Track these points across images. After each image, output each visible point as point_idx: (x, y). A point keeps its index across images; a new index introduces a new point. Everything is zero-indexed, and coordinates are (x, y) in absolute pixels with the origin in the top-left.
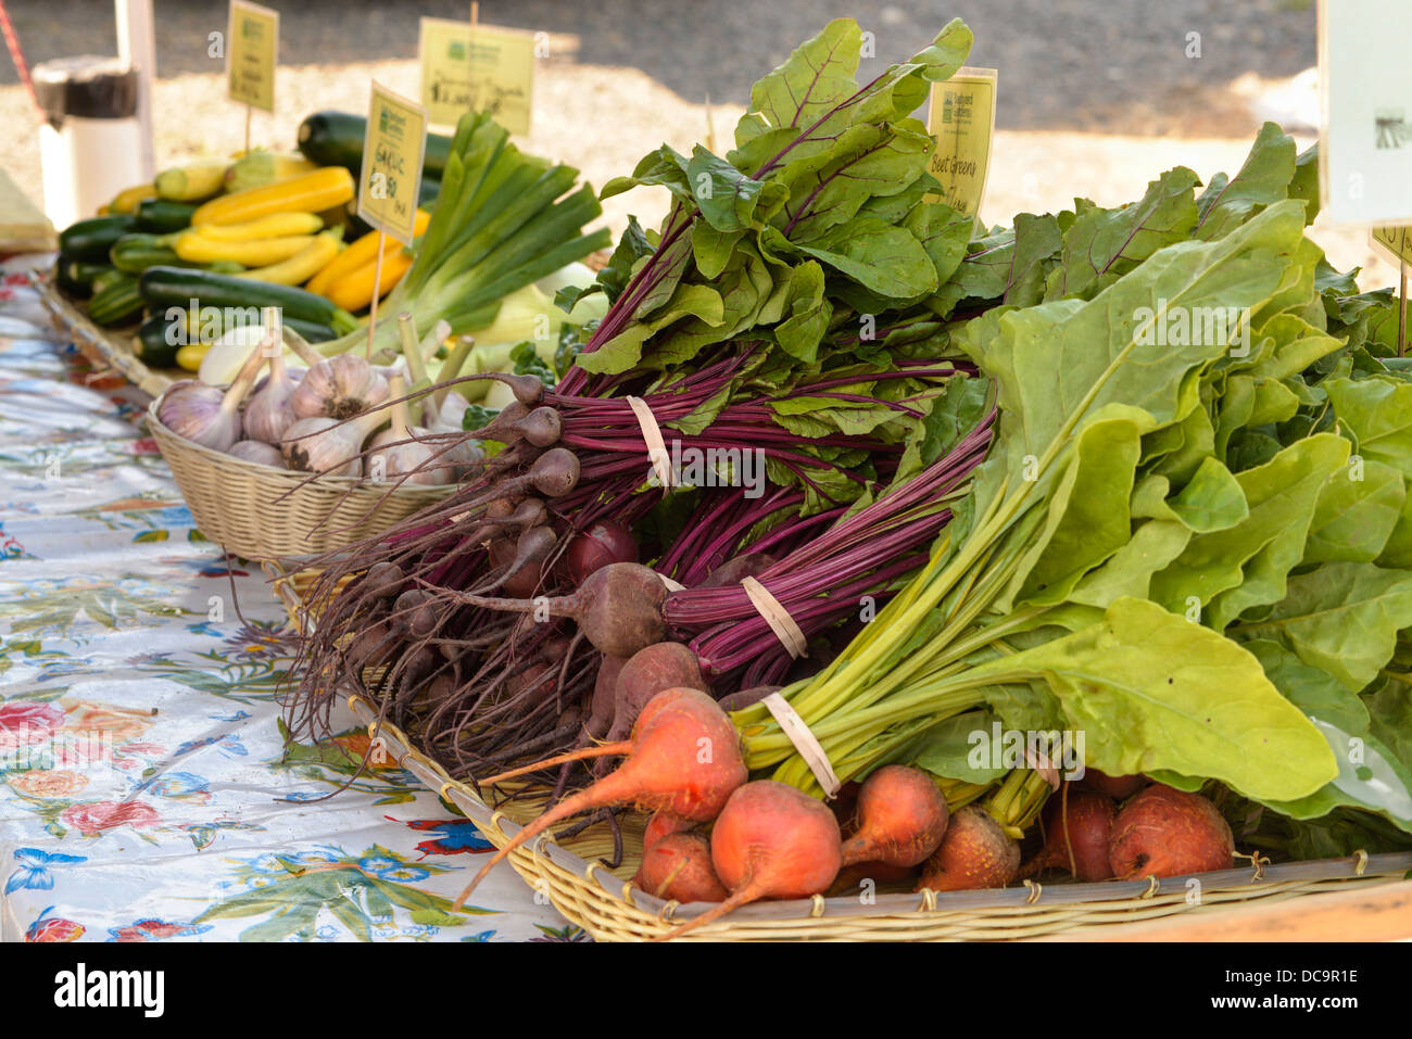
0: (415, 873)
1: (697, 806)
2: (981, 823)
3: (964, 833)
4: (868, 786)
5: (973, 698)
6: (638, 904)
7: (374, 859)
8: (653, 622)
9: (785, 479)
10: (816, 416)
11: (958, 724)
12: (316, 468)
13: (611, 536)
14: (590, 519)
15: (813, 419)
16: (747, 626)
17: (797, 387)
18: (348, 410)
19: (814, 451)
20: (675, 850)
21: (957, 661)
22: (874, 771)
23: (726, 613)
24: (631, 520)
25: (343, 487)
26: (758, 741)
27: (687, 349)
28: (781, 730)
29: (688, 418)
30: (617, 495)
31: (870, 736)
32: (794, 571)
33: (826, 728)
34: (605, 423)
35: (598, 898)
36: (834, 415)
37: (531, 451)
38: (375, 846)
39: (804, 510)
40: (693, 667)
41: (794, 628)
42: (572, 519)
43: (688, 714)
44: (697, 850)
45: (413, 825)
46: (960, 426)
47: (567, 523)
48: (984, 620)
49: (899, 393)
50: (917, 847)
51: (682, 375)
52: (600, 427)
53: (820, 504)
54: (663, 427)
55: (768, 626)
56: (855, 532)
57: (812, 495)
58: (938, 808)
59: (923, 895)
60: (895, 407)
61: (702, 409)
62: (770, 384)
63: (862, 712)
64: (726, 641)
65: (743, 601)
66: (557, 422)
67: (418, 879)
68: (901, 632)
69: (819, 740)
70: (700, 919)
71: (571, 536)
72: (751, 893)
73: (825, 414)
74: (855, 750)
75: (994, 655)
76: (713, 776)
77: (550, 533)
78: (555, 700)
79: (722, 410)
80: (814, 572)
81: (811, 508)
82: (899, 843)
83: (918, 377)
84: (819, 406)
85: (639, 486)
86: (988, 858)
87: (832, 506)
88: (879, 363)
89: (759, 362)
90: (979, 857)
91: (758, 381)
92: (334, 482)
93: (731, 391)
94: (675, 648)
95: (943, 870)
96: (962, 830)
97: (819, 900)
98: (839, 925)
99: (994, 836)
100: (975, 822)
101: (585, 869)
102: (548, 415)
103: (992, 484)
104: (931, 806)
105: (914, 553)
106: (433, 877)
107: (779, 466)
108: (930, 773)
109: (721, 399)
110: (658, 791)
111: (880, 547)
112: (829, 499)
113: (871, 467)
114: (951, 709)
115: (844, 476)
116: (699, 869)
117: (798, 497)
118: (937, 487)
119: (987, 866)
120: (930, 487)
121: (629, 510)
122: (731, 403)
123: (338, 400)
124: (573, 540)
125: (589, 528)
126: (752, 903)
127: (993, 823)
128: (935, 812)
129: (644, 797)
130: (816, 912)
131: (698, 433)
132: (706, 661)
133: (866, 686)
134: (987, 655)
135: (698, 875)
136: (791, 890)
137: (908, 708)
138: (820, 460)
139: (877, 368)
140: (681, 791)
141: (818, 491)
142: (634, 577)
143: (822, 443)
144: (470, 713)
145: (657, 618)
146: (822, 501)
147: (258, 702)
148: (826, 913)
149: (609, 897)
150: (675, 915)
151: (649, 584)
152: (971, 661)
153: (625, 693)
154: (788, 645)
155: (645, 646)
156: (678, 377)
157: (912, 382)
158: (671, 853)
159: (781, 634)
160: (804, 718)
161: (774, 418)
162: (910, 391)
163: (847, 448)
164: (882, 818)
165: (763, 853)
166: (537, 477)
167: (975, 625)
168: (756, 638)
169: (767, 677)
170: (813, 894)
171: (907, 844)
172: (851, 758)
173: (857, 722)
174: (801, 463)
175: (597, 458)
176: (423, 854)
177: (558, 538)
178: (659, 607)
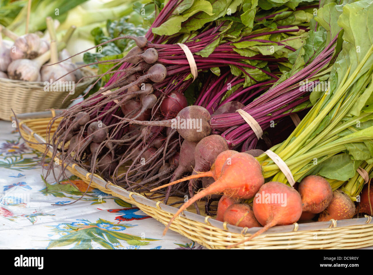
0: (120, 228)
1: (247, 193)
2: (343, 196)
3: (337, 200)
4: (303, 183)
5: (342, 149)
6: (230, 229)
7: (102, 223)
8: (207, 128)
9: (237, 73)
10: (251, 48)
11: (333, 159)
12: (25, 78)
13: (178, 97)
14: (170, 90)
15: (249, 49)
16: (242, 128)
17: (243, 37)
18: (34, 56)
19: (248, 62)
20: (238, 210)
21: (335, 135)
22: (305, 178)
23: (234, 123)
24: (184, 91)
25: (36, 86)
26: (267, 168)
27: (198, 25)
28: (274, 163)
29: (203, 51)
30: (178, 81)
31: (305, 164)
32: (257, 107)
33: (291, 162)
34: (173, 54)
35: (209, 229)
36: (258, 48)
37: (147, 65)
38: (100, 219)
39: (245, 85)
40: (226, 144)
41: (259, 128)
42: (163, 91)
43: (243, 158)
44: (246, 209)
45: (110, 211)
46: (315, 49)
47: (161, 93)
48: (345, 119)
49: (278, 39)
50: (322, 205)
51: (195, 35)
52: (171, 55)
53: (251, 82)
54: (194, 55)
55: (250, 127)
56: (280, 90)
57: (248, 79)
58: (330, 190)
59: (332, 221)
60: (279, 44)
61: (208, 47)
62: (234, 37)
63: (303, 156)
64: (235, 133)
65: (239, 118)
66: (156, 54)
67: (122, 230)
68: (315, 125)
69: (288, 166)
70: (257, 233)
71: (164, 97)
72: (274, 223)
73: (254, 47)
74: (300, 170)
75: (349, 132)
76: (254, 181)
77: (154, 97)
78: (163, 160)
79: (216, 48)
80: (266, 106)
81: (248, 84)
82: (316, 204)
83: (285, 32)
84: (251, 44)
85: (185, 78)
86: (347, 209)
87: (256, 83)
88: (272, 27)
89: (228, 28)
90: (343, 208)
91: (229, 36)
92: (33, 84)
93: (220, 40)
94: (216, 137)
95: (329, 214)
96: (336, 199)
97: (296, 225)
98: (301, 234)
99: (348, 200)
100: (340, 195)
101: (204, 219)
102: (153, 51)
103: (344, 69)
104: (328, 190)
105: (302, 97)
106: (127, 229)
107: (235, 68)
108: (324, 177)
109: (216, 43)
110: (234, 187)
111: (291, 96)
112: (255, 80)
113: (268, 68)
114: (332, 153)
115: (261, 71)
116: (248, 216)
117: (242, 80)
118: (311, 72)
119: (346, 212)
120: (309, 72)
121: (182, 87)
122: (220, 44)
123: (29, 52)
124: (165, 99)
125: (170, 94)
126: (273, 227)
127: (346, 195)
128: (329, 192)
129: (228, 190)
130: (296, 229)
131: (207, 56)
132: (229, 141)
133: (303, 146)
134: (347, 132)
135: (248, 219)
136: (287, 221)
137: (319, 153)
138: (251, 65)
139: (270, 29)
140: (242, 187)
141: (250, 77)
142: (199, 110)
143: (252, 59)
144: (131, 167)
145: (209, 126)
146: (252, 81)
147: (24, 170)
148: (299, 229)
149: (214, 228)
150: (247, 232)
151: (205, 113)
152: (341, 135)
153: (200, 155)
154: (257, 134)
155: (204, 137)
156: (194, 35)
157: (283, 35)
158: (237, 211)
159: (254, 130)
160: (282, 158)
161: (234, 50)
162: (282, 38)
163: (261, 60)
164: (310, 195)
165: (276, 208)
166: (151, 75)
167: (342, 121)
168: (246, 132)
169: (251, 147)
170: (294, 223)
171: (319, 204)
172: (298, 173)
173: (302, 159)
174: (244, 67)
175: (171, 67)
176: (118, 221)
177: (158, 99)
178: (209, 122)
